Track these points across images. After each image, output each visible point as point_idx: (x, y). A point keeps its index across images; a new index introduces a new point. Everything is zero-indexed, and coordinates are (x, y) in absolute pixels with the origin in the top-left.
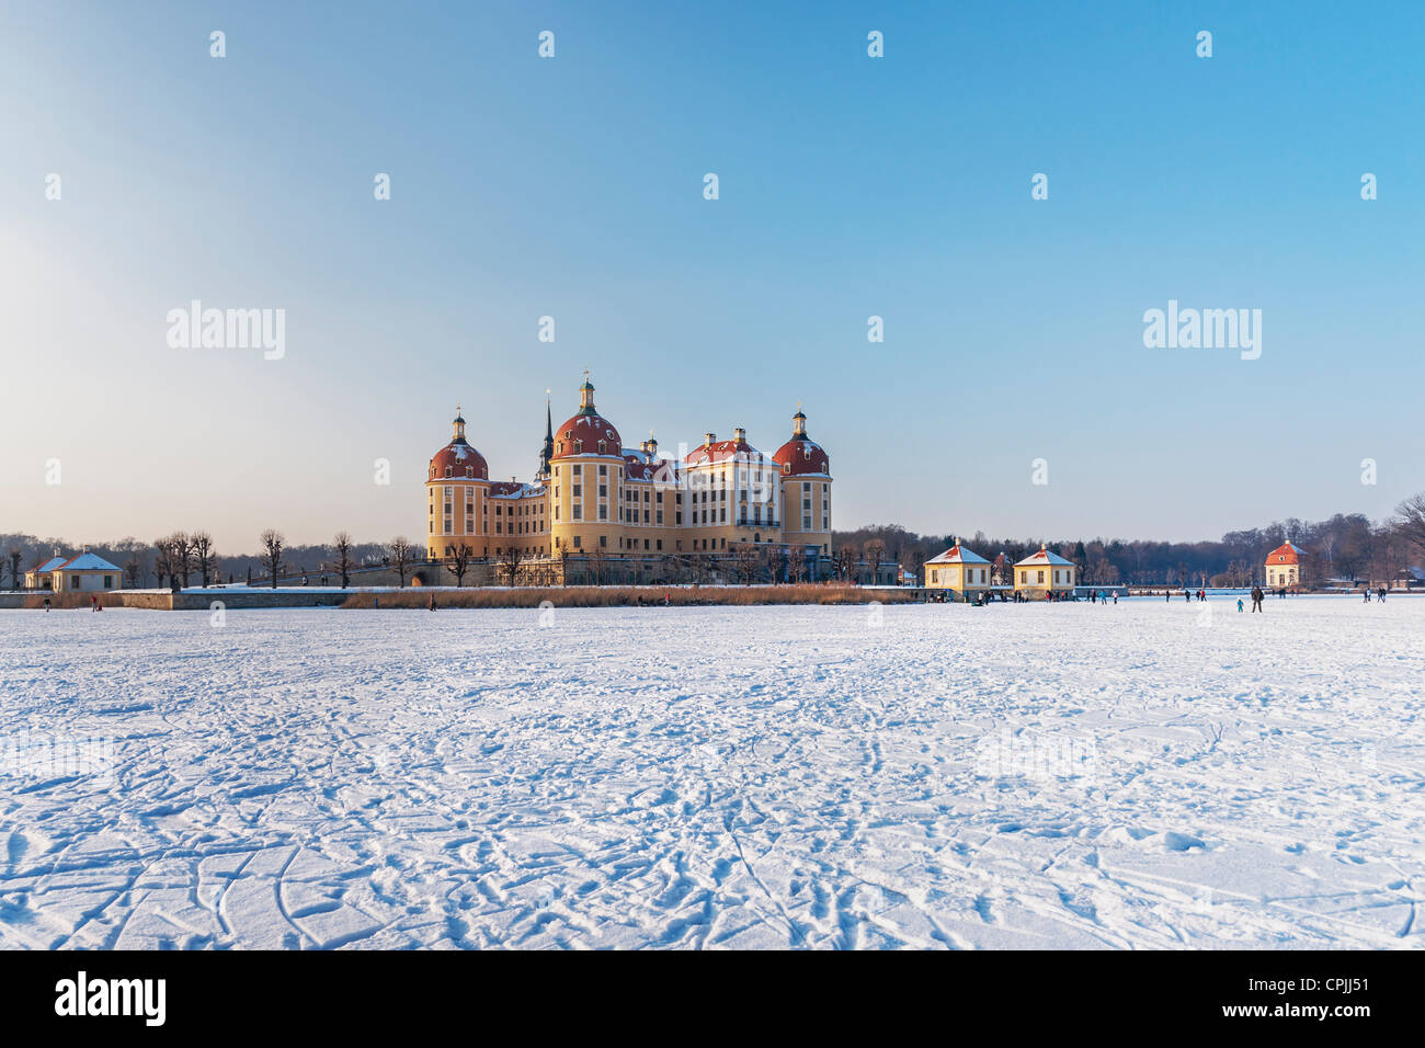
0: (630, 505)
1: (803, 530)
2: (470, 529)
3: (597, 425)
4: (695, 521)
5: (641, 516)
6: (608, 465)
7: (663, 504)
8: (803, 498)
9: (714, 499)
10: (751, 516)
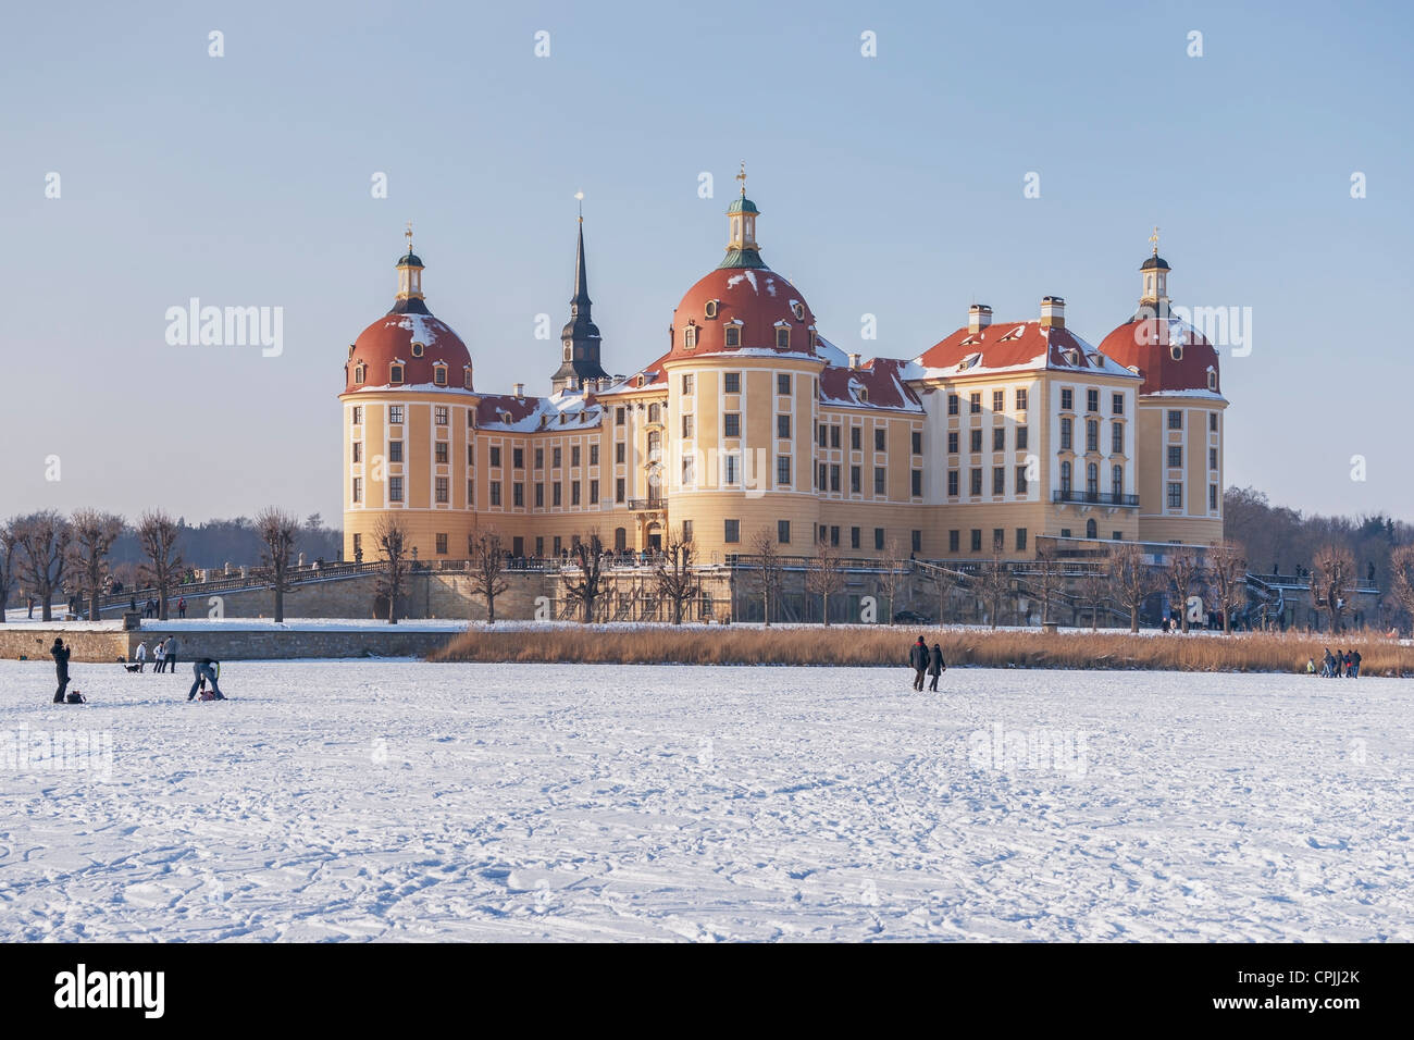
0: (824, 456)
1: (1166, 512)
2: (442, 496)
3: (771, 289)
4: (953, 490)
5: (846, 478)
6: (794, 373)
7: (886, 455)
8: (1166, 443)
9: (999, 444)
10: (1080, 484)
